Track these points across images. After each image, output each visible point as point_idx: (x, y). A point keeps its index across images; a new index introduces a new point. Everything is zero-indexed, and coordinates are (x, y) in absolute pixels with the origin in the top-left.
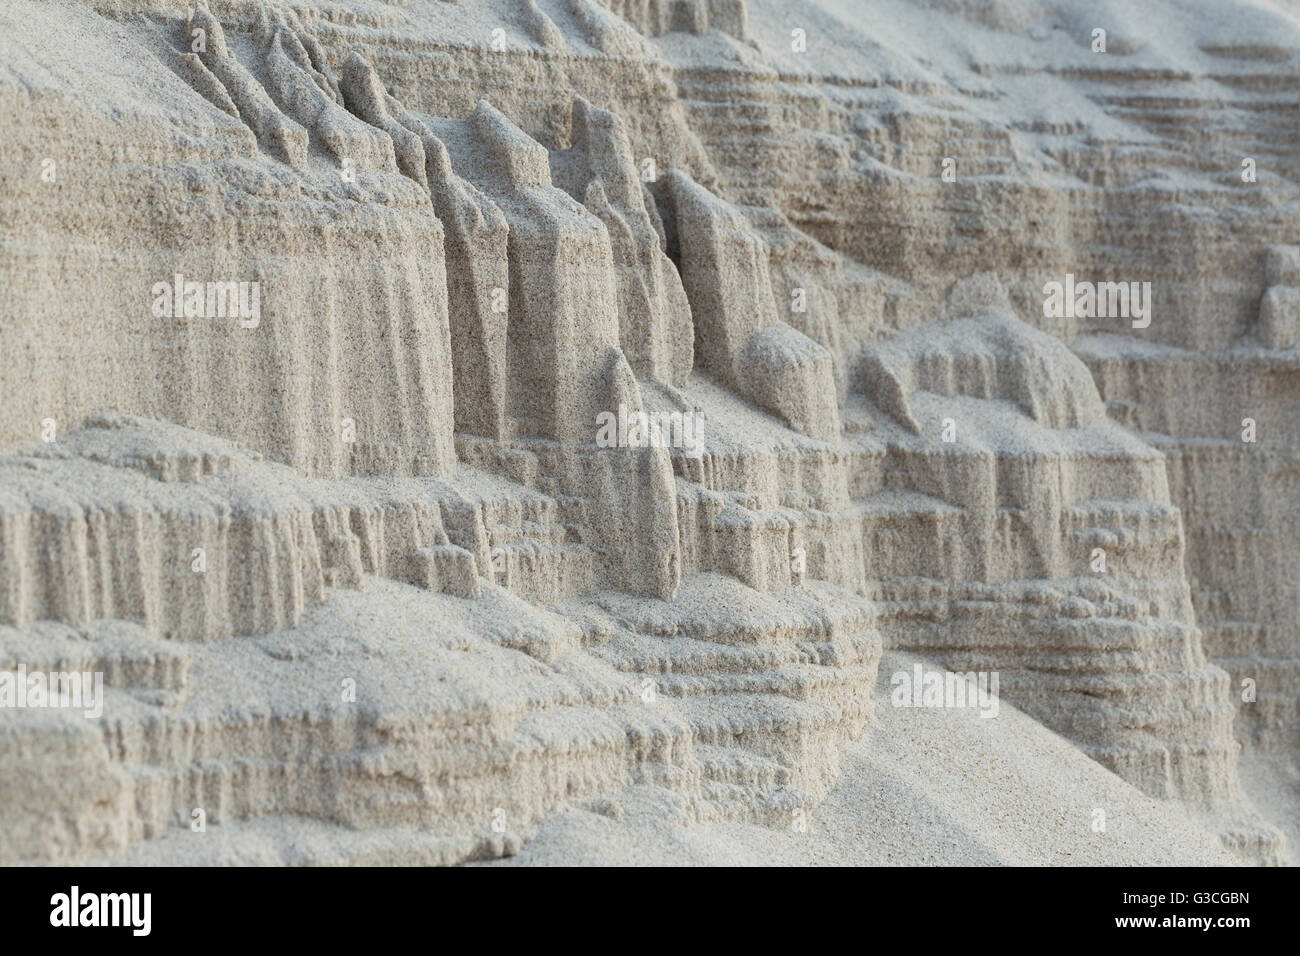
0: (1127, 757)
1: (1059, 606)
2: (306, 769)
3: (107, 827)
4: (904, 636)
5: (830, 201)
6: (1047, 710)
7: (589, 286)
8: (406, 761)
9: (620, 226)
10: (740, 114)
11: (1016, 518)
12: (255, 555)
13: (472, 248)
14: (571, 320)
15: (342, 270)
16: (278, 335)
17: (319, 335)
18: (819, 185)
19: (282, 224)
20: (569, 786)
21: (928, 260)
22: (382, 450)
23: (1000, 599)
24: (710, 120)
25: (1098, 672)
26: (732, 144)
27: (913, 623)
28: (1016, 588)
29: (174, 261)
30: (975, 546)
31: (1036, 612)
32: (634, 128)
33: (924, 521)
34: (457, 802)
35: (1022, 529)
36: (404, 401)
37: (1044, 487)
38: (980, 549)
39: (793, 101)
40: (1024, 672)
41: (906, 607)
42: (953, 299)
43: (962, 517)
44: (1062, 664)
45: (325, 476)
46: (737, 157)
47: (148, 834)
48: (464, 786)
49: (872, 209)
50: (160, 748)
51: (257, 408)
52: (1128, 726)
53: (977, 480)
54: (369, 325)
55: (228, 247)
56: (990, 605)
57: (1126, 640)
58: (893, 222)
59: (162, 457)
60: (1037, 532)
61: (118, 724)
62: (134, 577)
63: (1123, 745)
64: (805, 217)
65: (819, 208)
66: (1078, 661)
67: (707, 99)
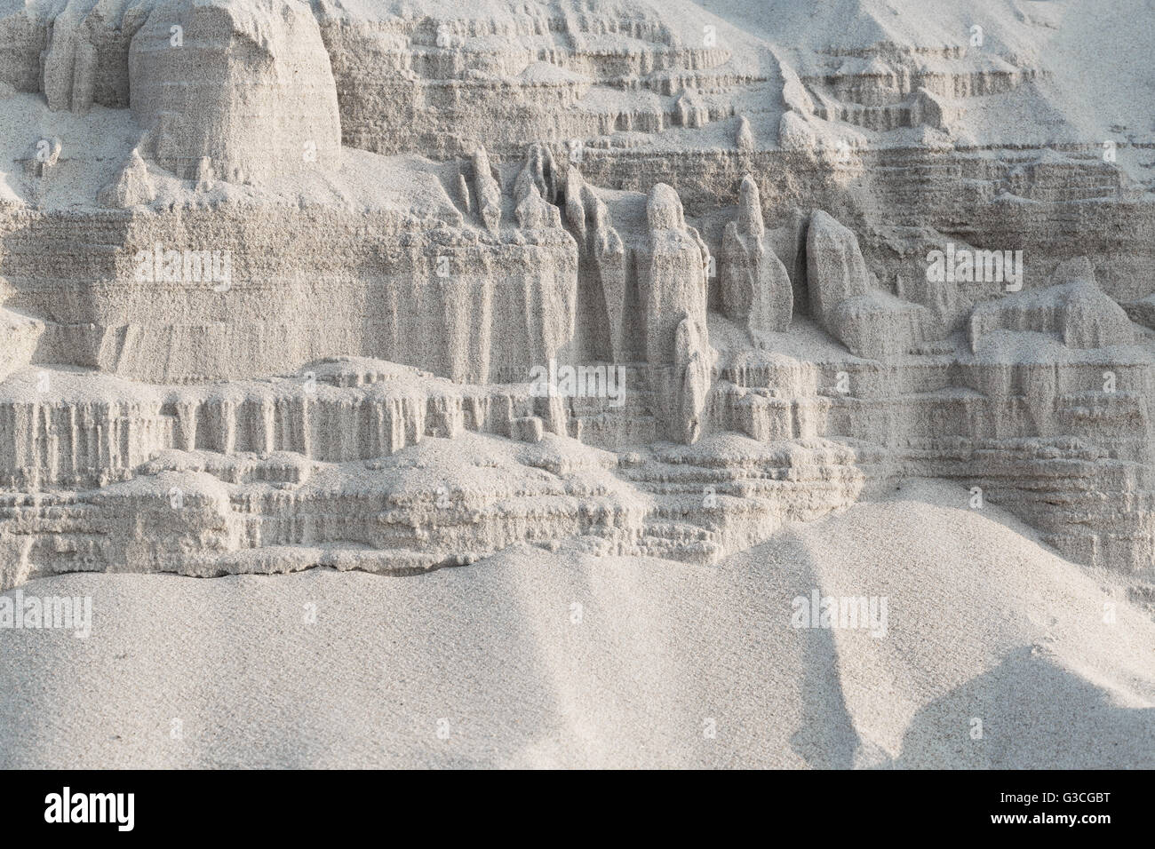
0: (1065, 540)
1: (1035, 452)
2: (356, 520)
3: (217, 540)
4: (942, 470)
5: (971, 220)
6: (1026, 512)
7: (674, 280)
8: (403, 517)
9: (740, 245)
10: (914, 173)
11: (1020, 401)
12: (372, 420)
13: (600, 263)
14: (658, 299)
15: (498, 280)
16: (447, 314)
17: (476, 313)
18: (963, 211)
19: (456, 259)
20: (528, 533)
21: (1040, 251)
22: (516, 370)
23: (1000, 449)
24: (894, 177)
25: (1055, 490)
26: (905, 191)
27: (950, 462)
28: (1013, 442)
29: (388, 281)
30: (990, 418)
31: (1021, 455)
32: (805, 188)
33: (959, 404)
34: (438, 537)
35: (1023, 407)
36: (532, 344)
37: (1040, 383)
38: (994, 419)
39: (958, 162)
40: (1015, 490)
41: (944, 453)
42: (1056, 273)
43: (984, 401)
44: (1033, 486)
45: (475, 383)
46: (906, 198)
47: (253, 545)
48: (444, 530)
49: (1000, 223)
50: (273, 507)
51: (435, 351)
52: (1071, 522)
53: (994, 380)
54: (513, 307)
55: (422, 272)
56: (993, 451)
57: (1073, 471)
58: (1014, 230)
59: (340, 376)
60: (1033, 410)
61: (248, 497)
62: (301, 431)
63: (1064, 533)
64: (952, 230)
65: (962, 224)
66: (1042, 484)
67: (898, 166)
